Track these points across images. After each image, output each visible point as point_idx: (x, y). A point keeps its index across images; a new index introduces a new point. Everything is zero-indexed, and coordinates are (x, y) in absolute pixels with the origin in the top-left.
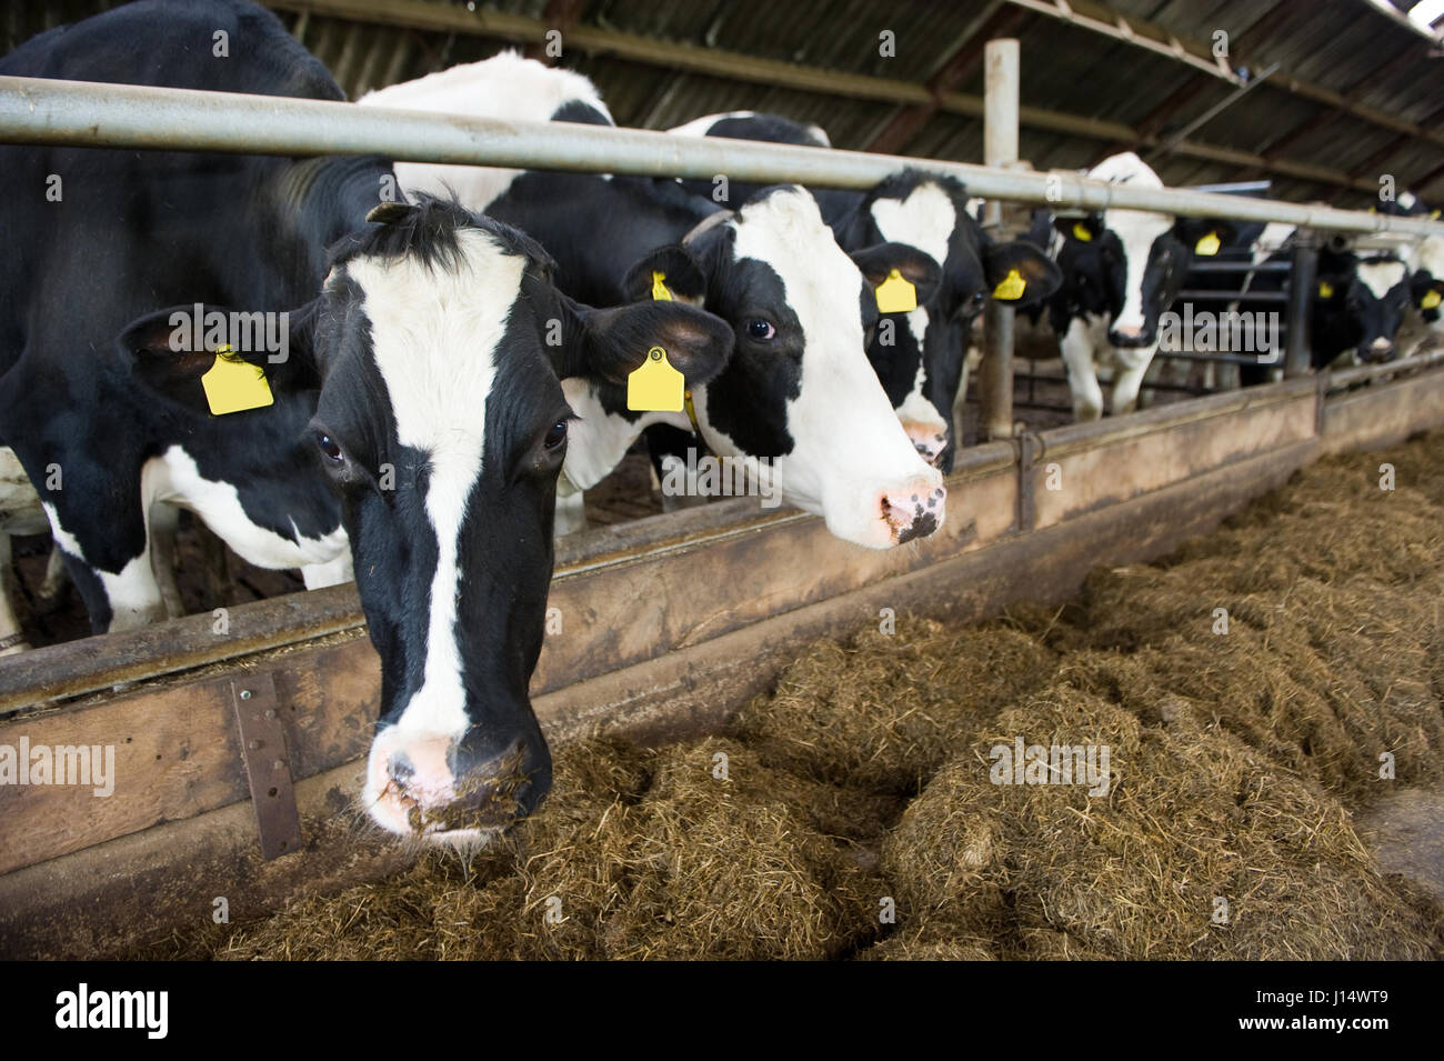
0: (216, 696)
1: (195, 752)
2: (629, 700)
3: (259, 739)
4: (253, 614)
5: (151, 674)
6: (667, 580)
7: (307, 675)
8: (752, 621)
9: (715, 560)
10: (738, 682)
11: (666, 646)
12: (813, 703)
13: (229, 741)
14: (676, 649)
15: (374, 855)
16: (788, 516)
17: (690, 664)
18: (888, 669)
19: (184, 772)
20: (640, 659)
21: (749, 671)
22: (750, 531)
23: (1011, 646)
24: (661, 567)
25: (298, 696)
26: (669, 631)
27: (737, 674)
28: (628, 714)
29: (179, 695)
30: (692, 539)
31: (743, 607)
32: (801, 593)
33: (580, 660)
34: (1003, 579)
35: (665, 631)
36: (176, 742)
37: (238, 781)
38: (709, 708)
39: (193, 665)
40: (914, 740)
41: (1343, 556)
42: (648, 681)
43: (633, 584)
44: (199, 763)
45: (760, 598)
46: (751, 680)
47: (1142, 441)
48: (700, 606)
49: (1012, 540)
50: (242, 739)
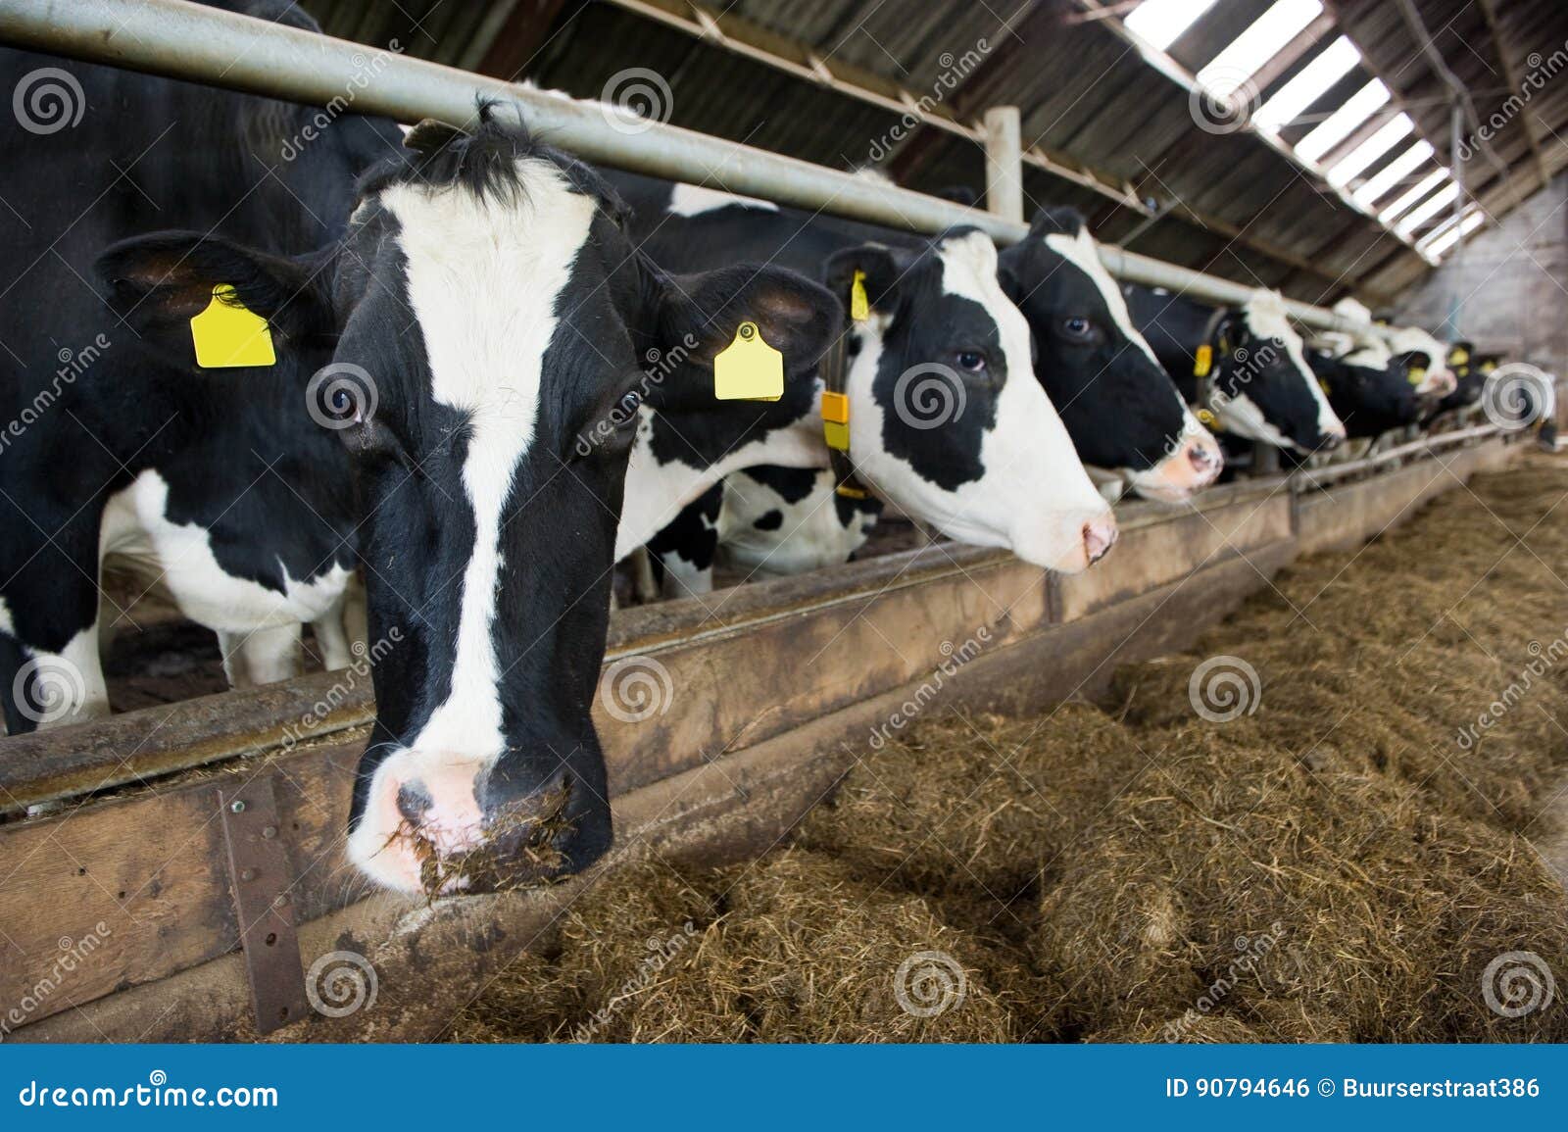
0: (197, 809)
1: (168, 887)
2: (681, 814)
3: (255, 866)
4: (243, 701)
5: (110, 782)
6: (717, 668)
7: (313, 782)
8: (805, 719)
9: (764, 645)
10: (794, 792)
11: (717, 748)
12: (891, 805)
13: (214, 871)
14: (725, 753)
15: (394, 1023)
16: (834, 598)
17: (743, 770)
18: (967, 761)
19: (154, 914)
20: (692, 763)
21: (804, 778)
22: (796, 615)
23: (1096, 726)
24: (710, 652)
25: (301, 809)
26: (720, 730)
27: (792, 782)
28: (680, 832)
29: (150, 807)
30: (737, 622)
31: (794, 702)
32: (852, 686)
33: (628, 765)
34: (1040, 676)
35: (717, 731)
36: (145, 873)
37: (226, 925)
38: (765, 824)
39: (165, 769)
40: (1014, 835)
41: (1384, 626)
42: (699, 790)
43: (682, 673)
44: (174, 902)
45: (812, 693)
46: (806, 789)
47: (1151, 532)
48: (751, 700)
49: (1043, 634)
50: (232, 868)
